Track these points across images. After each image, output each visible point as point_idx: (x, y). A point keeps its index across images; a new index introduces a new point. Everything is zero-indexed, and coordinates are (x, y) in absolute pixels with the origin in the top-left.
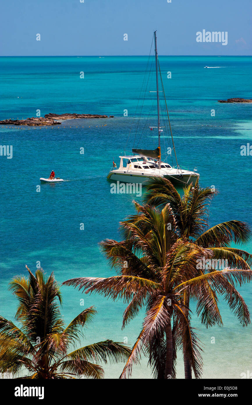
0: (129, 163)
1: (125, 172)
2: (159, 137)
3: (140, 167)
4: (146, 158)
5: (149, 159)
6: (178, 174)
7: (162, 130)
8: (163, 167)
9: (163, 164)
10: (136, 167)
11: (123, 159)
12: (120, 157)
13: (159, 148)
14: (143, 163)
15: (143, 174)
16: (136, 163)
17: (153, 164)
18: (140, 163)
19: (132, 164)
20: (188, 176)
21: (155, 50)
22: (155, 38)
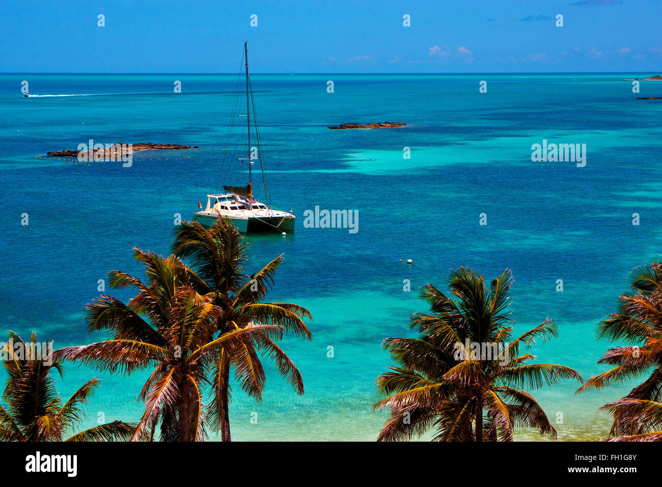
0: (216, 202)
1: (209, 214)
2: (250, 171)
3: (226, 208)
4: (238, 197)
5: (242, 198)
6: (268, 216)
7: (253, 163)
8: (255, 207)
9: (257, 204)
10: (222, 207)
11: (211, 198)
12: (208, 195)
13: (250, 184)
14: (232, 203)
15: (226, 216)
16: (223, 203)
17: (244, 203)
18: (228, 204)
19: (219, 204)
20: (281, 218)
21: (246, 65)
22: (246, 51)
